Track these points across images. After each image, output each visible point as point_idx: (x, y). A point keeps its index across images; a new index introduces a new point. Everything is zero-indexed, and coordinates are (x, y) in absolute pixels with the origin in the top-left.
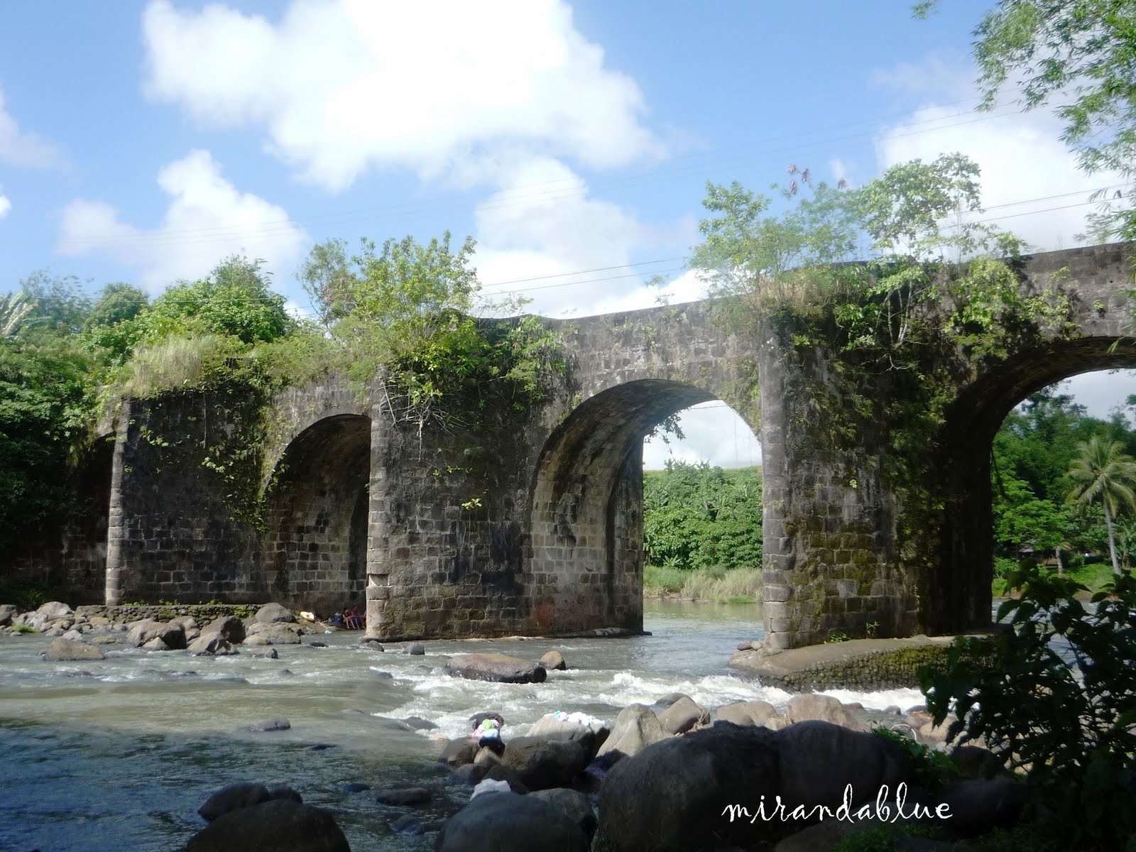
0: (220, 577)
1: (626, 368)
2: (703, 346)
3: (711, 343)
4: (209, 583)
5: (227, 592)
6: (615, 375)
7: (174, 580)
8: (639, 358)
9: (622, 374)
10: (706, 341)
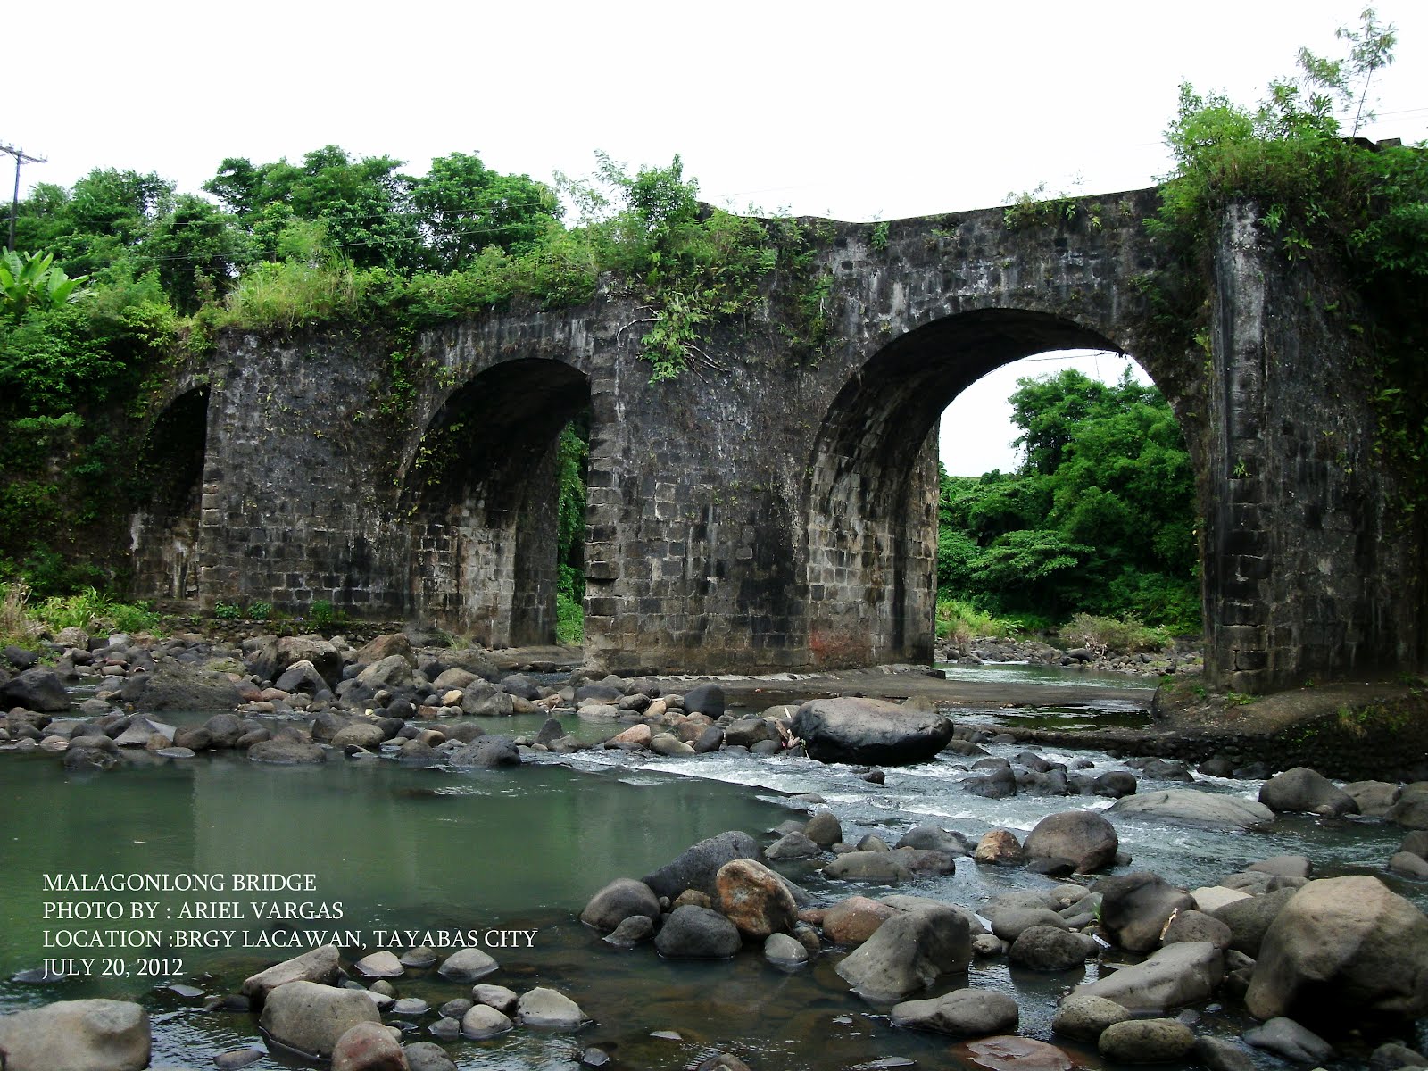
0: (350, 582)
1: (960, 292)
2: (1080, 261)
3: (1093, 257)
4: (335, 590)
5: (359, 604)
6: (942, 301)
7: (289, 585)
8: (981, 277)
9: (954, 301)
10: (1085, 255)
